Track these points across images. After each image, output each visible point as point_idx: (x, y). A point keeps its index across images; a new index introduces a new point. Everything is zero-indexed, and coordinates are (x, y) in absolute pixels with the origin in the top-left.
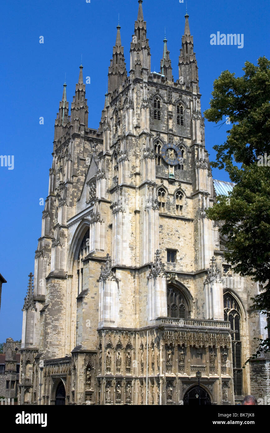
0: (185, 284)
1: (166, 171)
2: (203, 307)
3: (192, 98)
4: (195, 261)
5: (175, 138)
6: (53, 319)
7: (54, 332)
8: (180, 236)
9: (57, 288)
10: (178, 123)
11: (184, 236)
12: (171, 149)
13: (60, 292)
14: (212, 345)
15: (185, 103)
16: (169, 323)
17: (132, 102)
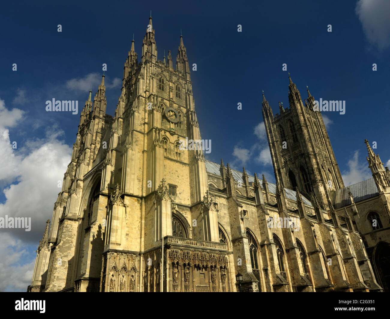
0: (183, 214)
1: (169, 127)
2: (200, 233)
3: (187, 82)
4: (191, 196)
5: (175, 105)
6: (62, 255)
7: (62, 268)
8: (179, 176)
9: (69, 228)
10: (177, 96)
11: (182, 176)
12: (172, 111)
13: (72, 232)
14: (213, 265)
15: (181, 85)
16: (175, 242)
17: (143, 76)
